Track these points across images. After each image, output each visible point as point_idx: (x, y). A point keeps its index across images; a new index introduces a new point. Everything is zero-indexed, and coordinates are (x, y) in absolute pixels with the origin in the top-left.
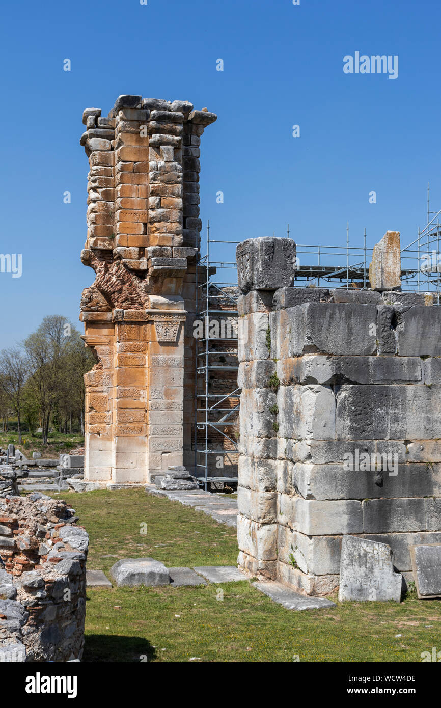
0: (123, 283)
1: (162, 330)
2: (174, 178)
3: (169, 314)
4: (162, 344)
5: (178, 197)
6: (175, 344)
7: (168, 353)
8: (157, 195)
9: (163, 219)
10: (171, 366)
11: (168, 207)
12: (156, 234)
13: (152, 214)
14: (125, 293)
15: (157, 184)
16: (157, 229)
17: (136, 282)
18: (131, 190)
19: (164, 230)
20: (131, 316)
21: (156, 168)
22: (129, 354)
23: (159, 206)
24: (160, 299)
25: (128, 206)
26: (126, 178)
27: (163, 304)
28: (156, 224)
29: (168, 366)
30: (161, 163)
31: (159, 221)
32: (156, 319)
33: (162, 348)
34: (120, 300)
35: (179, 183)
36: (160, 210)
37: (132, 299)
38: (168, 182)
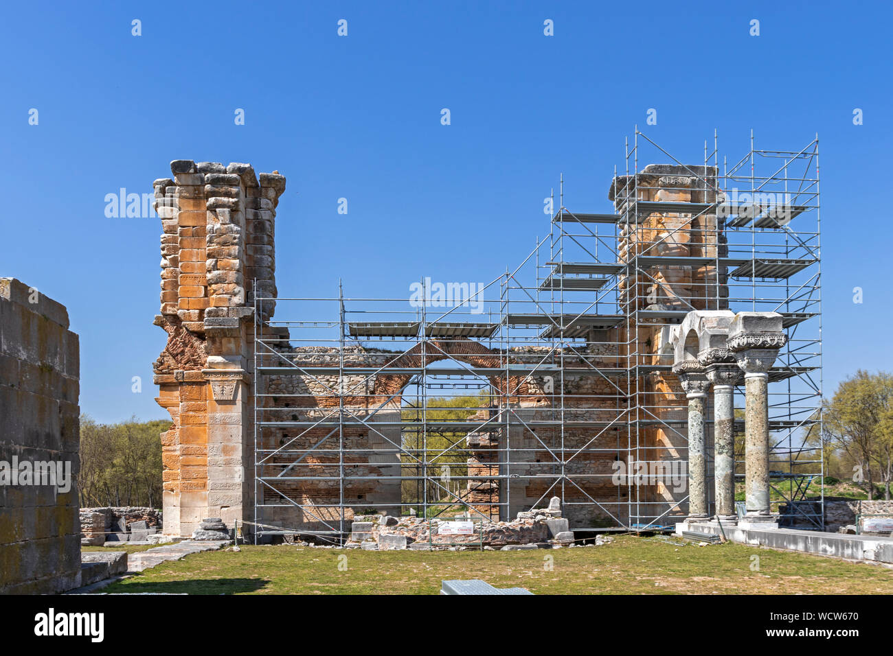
0: (185, 345)
1: (218, 389)
2: (230, 240)
3: (225, 373)
4: (220, 402)
5: (235, 258)
6: (233, 402)
7: (225, 411)
8: (214, 257)
9: (219, 280)
10: (228, 424)
11: (224, 269)
12: (214, 296)
13: (209, 276)
14: (187, 355)
15: (214, 246)
16: (215, 291)
17: (197, 343)
18: (191, 255)
19: (221, 291)
20: (190, 376)
21: (212, 231)
22: (191, 413)
23: (215, 267)
24: (219, 359)
25: (188, 270)
26: (185, 243)
27: (218, 363)
28: (213, 286)
29: (226, 424)
30: (218, 226)
31: (216, 283)
32: (212, 378)
33: (219, 407)
34: (183, 362)
35: (236, 244)
36: (216, 272)
37: (194, 360)
38: (224, 244)
